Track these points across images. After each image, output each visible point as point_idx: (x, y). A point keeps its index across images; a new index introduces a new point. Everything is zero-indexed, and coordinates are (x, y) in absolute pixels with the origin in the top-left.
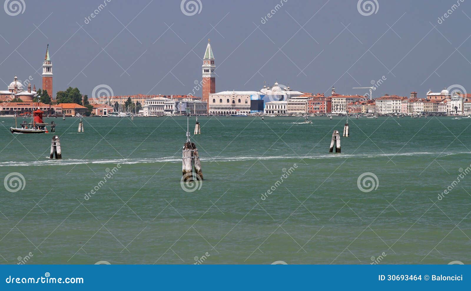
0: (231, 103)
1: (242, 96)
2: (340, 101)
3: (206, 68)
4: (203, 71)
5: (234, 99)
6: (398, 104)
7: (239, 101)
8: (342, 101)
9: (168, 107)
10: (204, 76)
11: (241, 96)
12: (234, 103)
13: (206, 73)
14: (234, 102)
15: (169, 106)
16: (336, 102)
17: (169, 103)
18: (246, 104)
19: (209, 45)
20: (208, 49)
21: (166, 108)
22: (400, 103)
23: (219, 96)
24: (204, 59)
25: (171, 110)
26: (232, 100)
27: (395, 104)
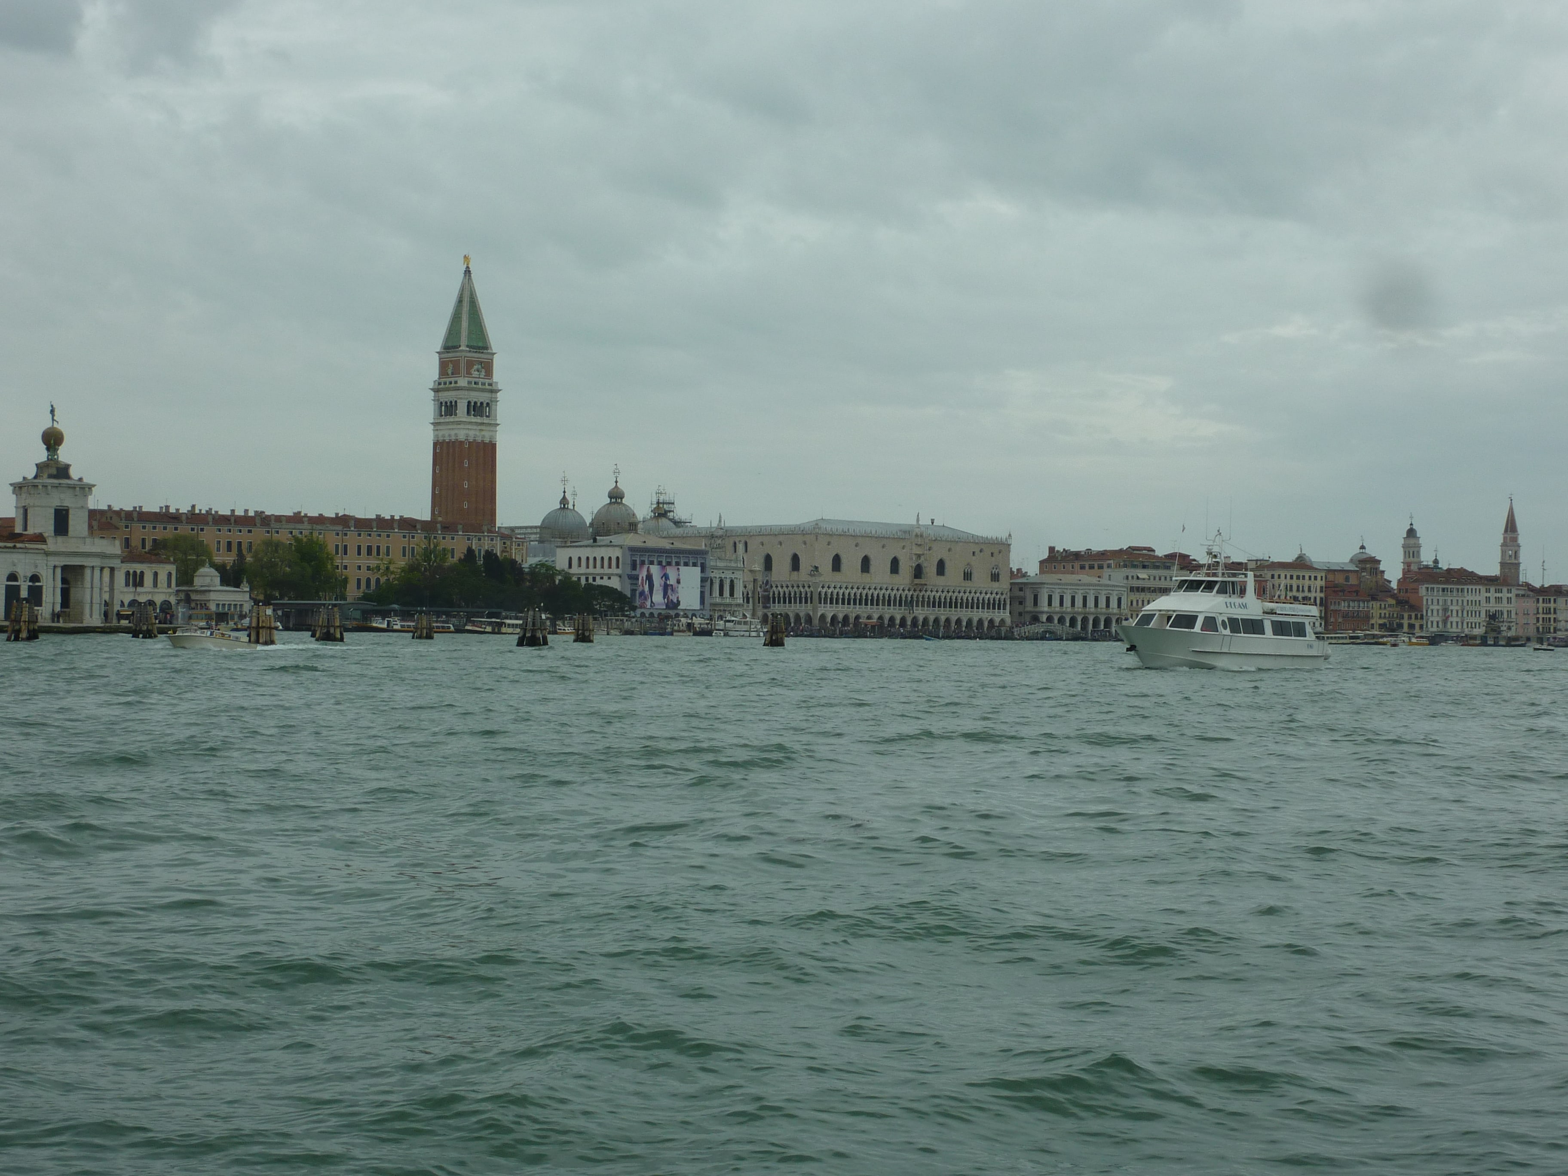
0: (905, 577)
1: (952, 546)
2: (1294, 583)
3: (477, 394)
5: (919, 556)
6: (1505, 600)
7: (941, 568)
8: (1301, 582)
11: (949, 545)
12: (920, 576)
13: (475, 419)
14: (918, 572)
16: (1291, 586)
18: (968, 583)
22: (1509, 600)
23: (859, 540)
26: (914, 565)
27: (1492, 600)
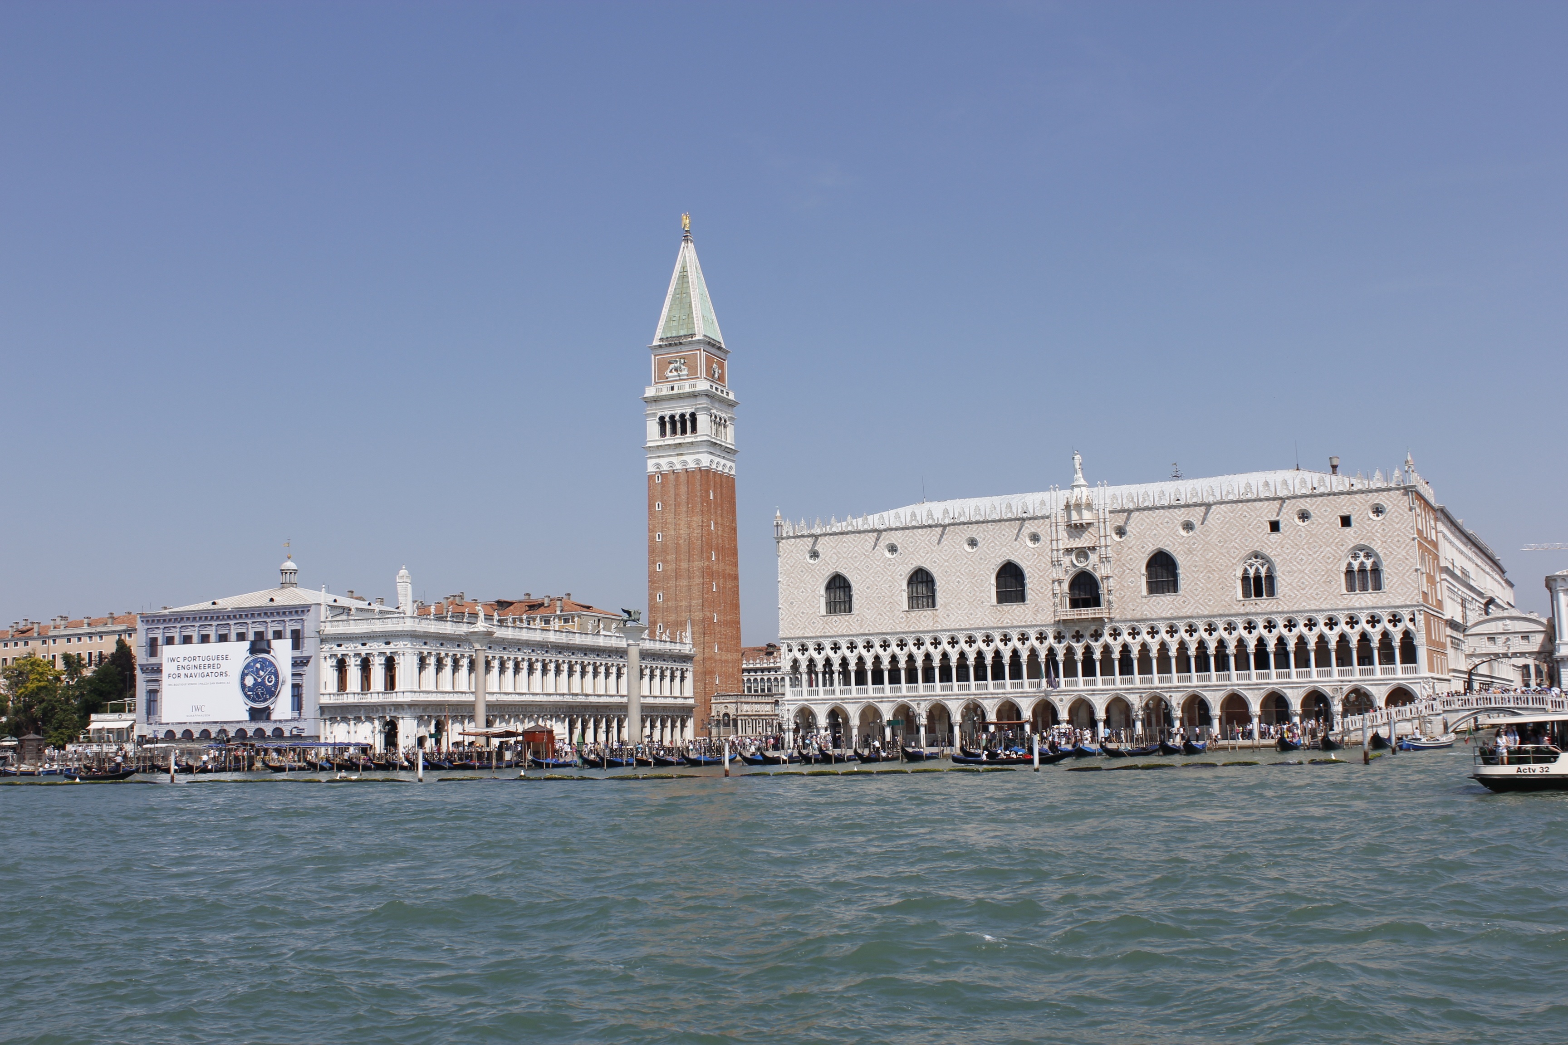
0: (1046, 603)
1: (1195, 516)
3: (673, 404)
4: (653, 427)
5: (1082, 553)
7: (1162, 570)
9: (354, 674)
10: (658, 465)
11: (1181, 515)
12: (1095, 601)
13: (669, 440)
14: (1084, 590)
15: (365, 665)
17: (364, 639)
19: (688, 254)
20: (684, 277)
21: (333, 687)
23: (895, 538)
24: (656, 343)
25: (383, 707)
26: (1065, 575)
